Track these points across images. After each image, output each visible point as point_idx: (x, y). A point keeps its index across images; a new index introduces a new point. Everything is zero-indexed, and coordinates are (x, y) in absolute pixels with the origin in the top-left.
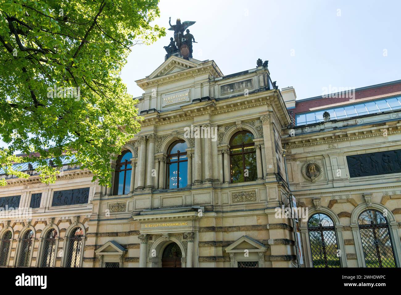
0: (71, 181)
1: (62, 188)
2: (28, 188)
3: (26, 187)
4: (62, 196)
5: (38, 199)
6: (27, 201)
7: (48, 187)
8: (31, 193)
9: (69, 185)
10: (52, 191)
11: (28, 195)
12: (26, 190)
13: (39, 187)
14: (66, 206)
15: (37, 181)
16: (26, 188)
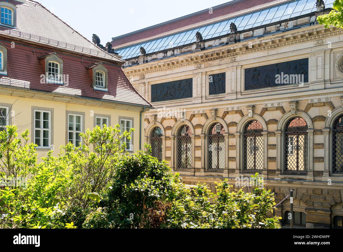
0: (273, 52)
1: (259, 62)
2: (203, 67)
3: (199, 66)
4: (259, 75)
5: (221, 82)
6: (204, 85)
7: (235, 64)
8: (207, 74)
9: (271, 58)
10: (242, 68)
11: (204, 77)
12: (200, 71)
13: (219, 65)
14: (270, 88)
15: (217, 56)
16: (200, 68)
